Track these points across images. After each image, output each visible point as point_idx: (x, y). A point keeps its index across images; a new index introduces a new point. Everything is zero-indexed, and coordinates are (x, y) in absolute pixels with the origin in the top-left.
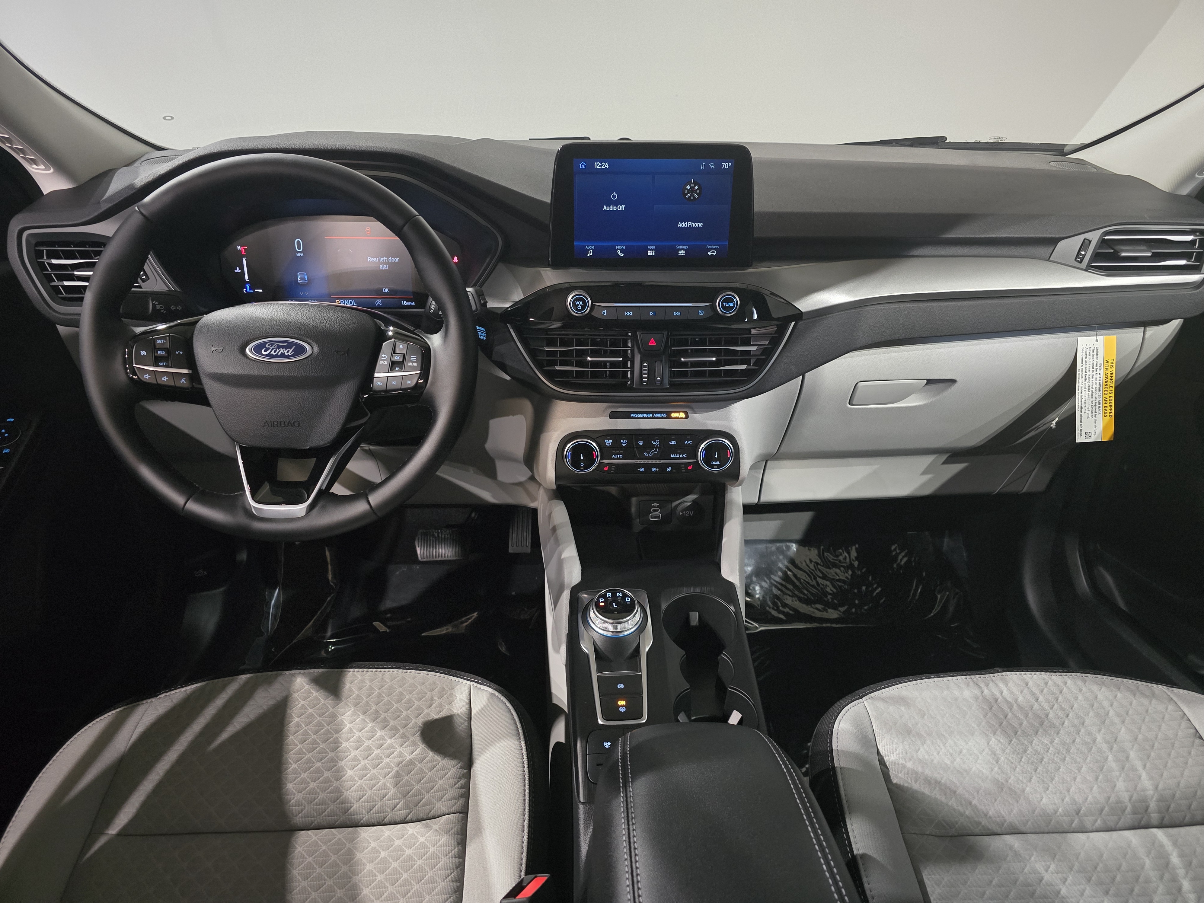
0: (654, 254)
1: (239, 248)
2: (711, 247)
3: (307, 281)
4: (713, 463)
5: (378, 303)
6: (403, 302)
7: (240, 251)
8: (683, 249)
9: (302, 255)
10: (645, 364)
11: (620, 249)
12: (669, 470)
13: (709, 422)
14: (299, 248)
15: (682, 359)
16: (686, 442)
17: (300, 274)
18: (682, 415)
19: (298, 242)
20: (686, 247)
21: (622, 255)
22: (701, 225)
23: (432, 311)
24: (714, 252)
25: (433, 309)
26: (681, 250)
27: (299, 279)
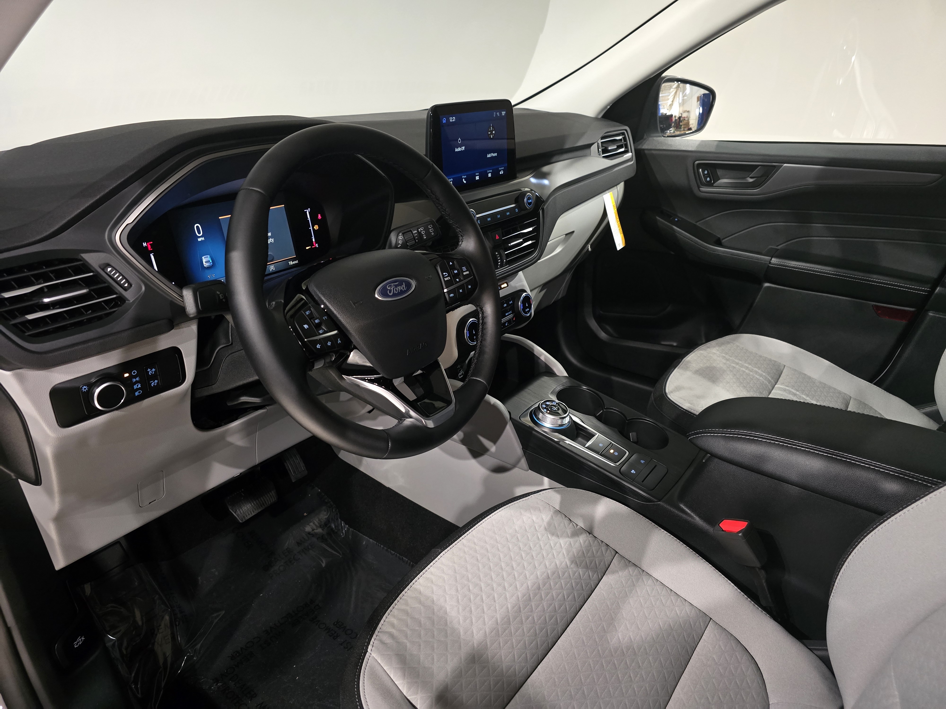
0: (478, 179)
1: (145, 244)
2: (501, 169)
3: (212, 263)
4: (526, 310)
5: (272, 268)
6: (289, 262)
7: (146, 247)
8: (490, 173)
9: (203, 239)
10: (497, 253)
11: (464, 178)
12: (506, 325)
13: (517, 285)
14: (199, 233)
15: (510, 245)
16: (510, 303)
17: (205, 258)
18: (505, 285)
19: (197, 227)
20: (491, 171)
21: (465, 182)
22: (496, 154)
23: (400, 245)
24: (502, 172)
25: (401, 243)
26: (489, 173)
27: (204, 263)
